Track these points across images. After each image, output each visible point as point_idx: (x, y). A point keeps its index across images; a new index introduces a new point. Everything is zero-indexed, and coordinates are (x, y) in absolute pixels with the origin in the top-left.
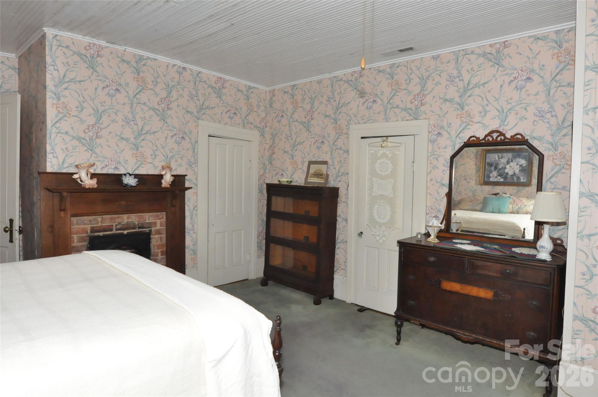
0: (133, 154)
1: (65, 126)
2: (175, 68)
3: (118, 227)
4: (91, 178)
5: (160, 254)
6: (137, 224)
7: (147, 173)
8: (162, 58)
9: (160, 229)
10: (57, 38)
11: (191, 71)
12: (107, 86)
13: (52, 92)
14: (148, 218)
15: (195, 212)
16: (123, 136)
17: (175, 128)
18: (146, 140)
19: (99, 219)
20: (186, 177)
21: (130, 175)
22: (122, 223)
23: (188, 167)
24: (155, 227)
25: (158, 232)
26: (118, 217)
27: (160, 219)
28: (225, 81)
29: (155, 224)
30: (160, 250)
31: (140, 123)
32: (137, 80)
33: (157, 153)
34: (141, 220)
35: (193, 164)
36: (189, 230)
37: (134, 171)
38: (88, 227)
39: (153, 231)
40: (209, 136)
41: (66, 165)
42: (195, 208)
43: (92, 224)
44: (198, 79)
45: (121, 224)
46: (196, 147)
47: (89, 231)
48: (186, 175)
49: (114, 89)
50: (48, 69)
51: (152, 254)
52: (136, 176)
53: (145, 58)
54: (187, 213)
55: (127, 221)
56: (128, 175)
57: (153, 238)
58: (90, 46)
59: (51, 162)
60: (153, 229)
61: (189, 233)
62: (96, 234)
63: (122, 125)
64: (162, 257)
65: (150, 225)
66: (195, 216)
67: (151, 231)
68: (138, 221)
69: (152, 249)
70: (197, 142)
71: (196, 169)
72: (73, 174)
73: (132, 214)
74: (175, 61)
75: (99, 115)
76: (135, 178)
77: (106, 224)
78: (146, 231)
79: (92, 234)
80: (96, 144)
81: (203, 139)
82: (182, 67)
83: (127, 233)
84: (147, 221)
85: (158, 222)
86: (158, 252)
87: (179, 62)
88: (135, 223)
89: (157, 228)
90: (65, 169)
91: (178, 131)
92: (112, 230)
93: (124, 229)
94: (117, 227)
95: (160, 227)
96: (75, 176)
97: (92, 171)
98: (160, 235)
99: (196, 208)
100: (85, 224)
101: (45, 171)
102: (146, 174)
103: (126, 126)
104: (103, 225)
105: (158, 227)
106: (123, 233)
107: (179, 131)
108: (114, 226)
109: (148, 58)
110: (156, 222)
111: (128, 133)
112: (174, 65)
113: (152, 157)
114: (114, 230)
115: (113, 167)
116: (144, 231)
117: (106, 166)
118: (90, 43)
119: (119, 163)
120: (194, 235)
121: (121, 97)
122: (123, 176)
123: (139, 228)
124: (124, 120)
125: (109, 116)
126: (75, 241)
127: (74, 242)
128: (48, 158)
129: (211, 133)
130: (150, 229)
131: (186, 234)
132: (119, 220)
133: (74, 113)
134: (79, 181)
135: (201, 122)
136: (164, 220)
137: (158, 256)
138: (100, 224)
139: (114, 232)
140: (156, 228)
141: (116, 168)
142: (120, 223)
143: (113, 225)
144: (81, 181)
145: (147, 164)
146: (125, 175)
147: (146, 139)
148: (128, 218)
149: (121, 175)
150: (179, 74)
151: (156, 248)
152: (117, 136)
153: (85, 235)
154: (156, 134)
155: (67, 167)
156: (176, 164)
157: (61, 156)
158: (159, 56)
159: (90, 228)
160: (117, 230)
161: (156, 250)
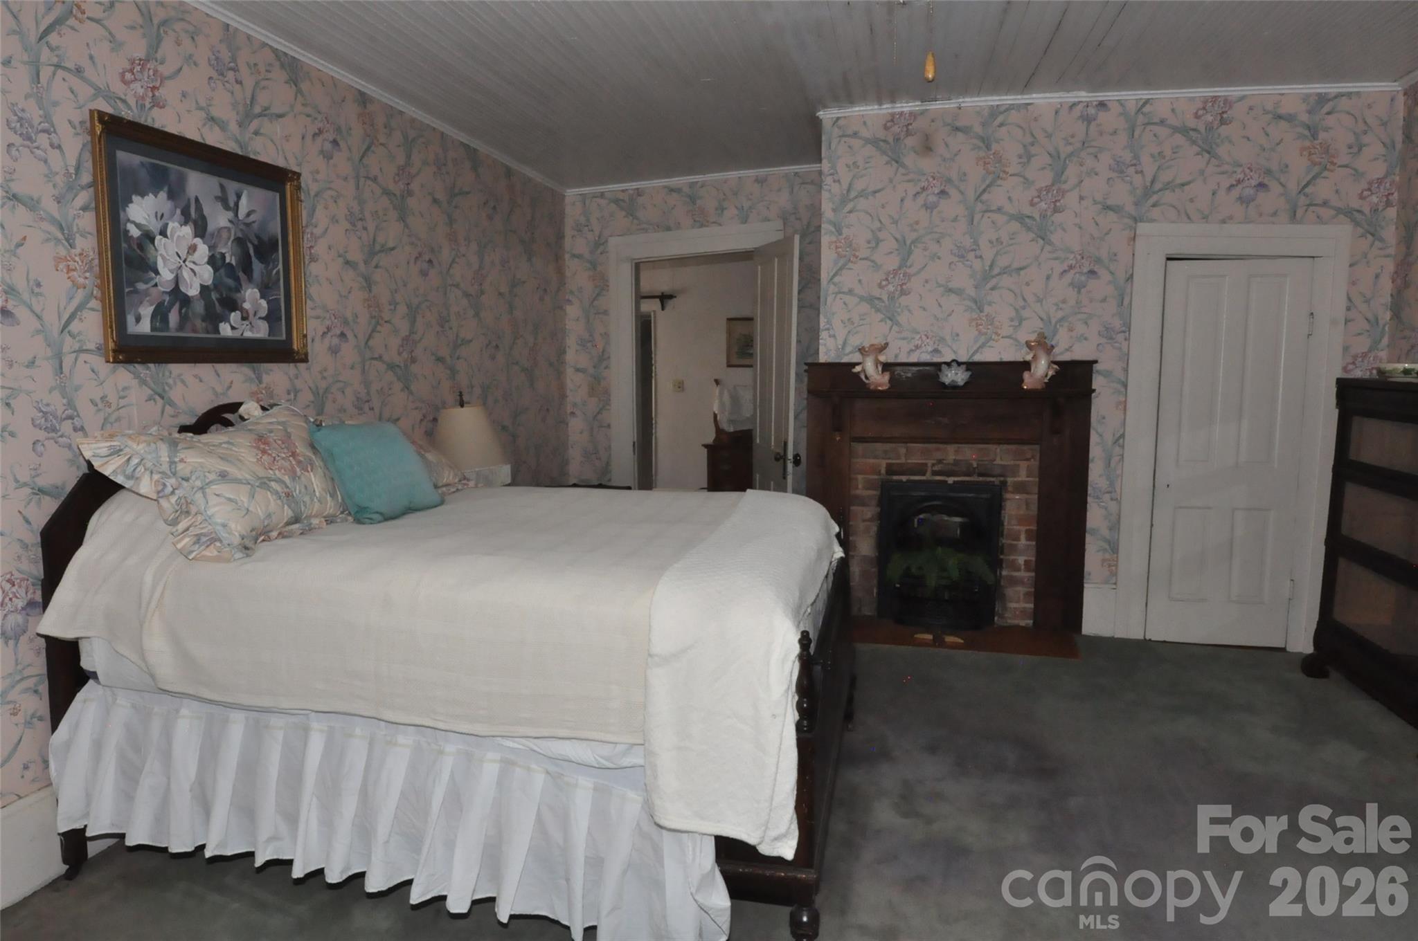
0: (972, 320)
1: (847, 279)
2: (1078, 111)
3: (936, 468)
4: (883, 371)
5: (1023, 537)
6: (975, 465)
7: (1001, 359)
8: (1043, 100)
9: (1025, 481)
10: (840, 122)
11: (1121, 105)
12: (923, 189)
13: (830, 222)
14: (1001, 456)
15: (1117, 450)
16: (951, 285)
17: (1072, 252)
18: (999, 288)
19: (902, 450)
20: (1096, 367)
21: (959, 364)
22: (945, 462)
23: (1103, 341)
24: (1015, 477)
25: (1021, 488)
26: (938, 449)
27: (1028, 460)
28: (1228, 103)
29: (1014, 471)
30: (1023, 529)
31: (988, 254)
32: (985, 162)
33: (1025, 314)
34: (985, 459)
35: (1118, 333)
36: (1100, 491)
37: (973, 354)
38: (883, 464)
39: (1009, 484)
40: (1169, 259)
41: (848, 349)
42: (1120, 439)
43: (889, 459)
44: (1141, 119)
45: (943, 463)
46: (1128, 290)
47: (883, 471)
48: (1096, 362)
49: (936, 192)
50: (825, 183)
51: (1005, 532)
52: (970, 366)
53: (1002, 109)
54: (1095, 451)
55: (954, 457)
56: (954, 364)
57: (1009, 499)
58: (892, 119)
59: (825, 345)
60: (1010, 480)
61: (1098, 498)
62: (895, 478)
63: (950, 264)
64: (1028, 543)
65: (1005, 471)
66: (1117, 458)
67: (1004, 483)
68: (979, 461)
69: (1006, 524)
70: (1130, 278)
71: (1125, 344)
72: (854, 365)
73: (963, 445)
74: (1075, 93)
75: (905, 249)
76: (967, 370)
77: (915, 460)
78: (994, 482)
79: (888, 477)
80: (899, 307)
81: (1148, 269)
82: (1095, 103)
83: (954, 482)
84: (998, 461)
85: (1023, 465)
86: (1019, 531)
87: (1083, 94)
88: (971, 465)
89: (1020, 479)
90: (846, 357)
91: (1079, 257)
92: (924, 474)
93: (949, 474)
94: (934, 469)
95: (1028, 477)
96: (858, 369)
97: (882, 358)
98: (1025, 496)
99: (1121, 441)
100: (876, 457)
101: (816, 361)
102: (999, 360)
103: (957, 263)
104: (909, 461)
105: (1022, 476)
106: (946, 481)
107: (1083, 258)
108: (929, 465)
109: (1011, 107)
110: (1019, 465)
111: (962, 278)
112: (1074, 105)
113: (1012, 323)
114: (929, 473)
115: (930, 349)
116: (991, 482)
117: (917, 347)
118: (893, 115)
119: (942, 340)
120: (1113, 506)
121: (951, 207)
122: (944, 367)
123: (980, 475)
124: (953, 252)
125: (925, 249)
126: (860, 486)
127: (857, 488)
128: (822, 339)
129: (1173, 251)
130: (1002, 479)
131: (1089, 499)
132: (938, 455)
133: (862, 253)
134: (863, 377)
135: (1142, 228)
136: (1035, 463)
137: (1018, 539)
138: (903, 460)
139: (928, 476)
140: (1016, 479)
141: (936, 351)
142: (940, 461)
143: (926, 464)
144: (867, 378)
145: (1002, 340)
146: (948, 364)
147: (999, 285)
148: (957, 452)
149: (938, 366)
150: (1085, 123)
151: (1014, 522)
152: (940, 286)
153: (876, 477)
154: (1022, 272)
155: (851, 353)
156: (1071, 337)
157: (841, 333)
158: (1034, 96)
159: (885, 466)
160: (935, 473)
161: (1015, 527)
